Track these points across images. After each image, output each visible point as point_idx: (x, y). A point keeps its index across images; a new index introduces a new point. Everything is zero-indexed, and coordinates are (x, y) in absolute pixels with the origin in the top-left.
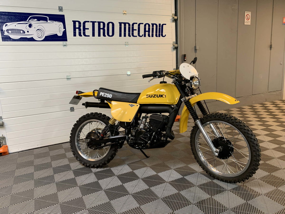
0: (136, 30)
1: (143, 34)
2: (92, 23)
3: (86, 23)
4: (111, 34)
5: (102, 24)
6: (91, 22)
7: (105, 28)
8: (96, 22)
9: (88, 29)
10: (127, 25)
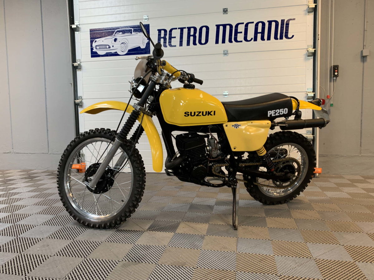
0: (241, 32)
1: (253, 37)
2: (180, 30)
3: (173, 31)
4: (203, 41)
5: (192, 30)
6: (179, 28)
7: (196, 35)
8: (185, 28)
9: (175, 37)
10: (228, 27)
